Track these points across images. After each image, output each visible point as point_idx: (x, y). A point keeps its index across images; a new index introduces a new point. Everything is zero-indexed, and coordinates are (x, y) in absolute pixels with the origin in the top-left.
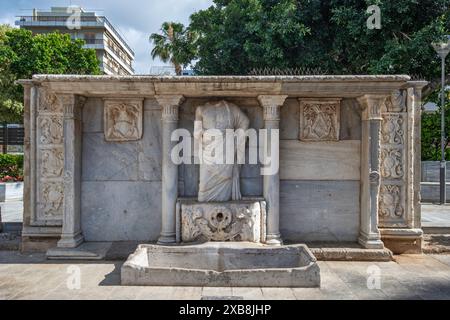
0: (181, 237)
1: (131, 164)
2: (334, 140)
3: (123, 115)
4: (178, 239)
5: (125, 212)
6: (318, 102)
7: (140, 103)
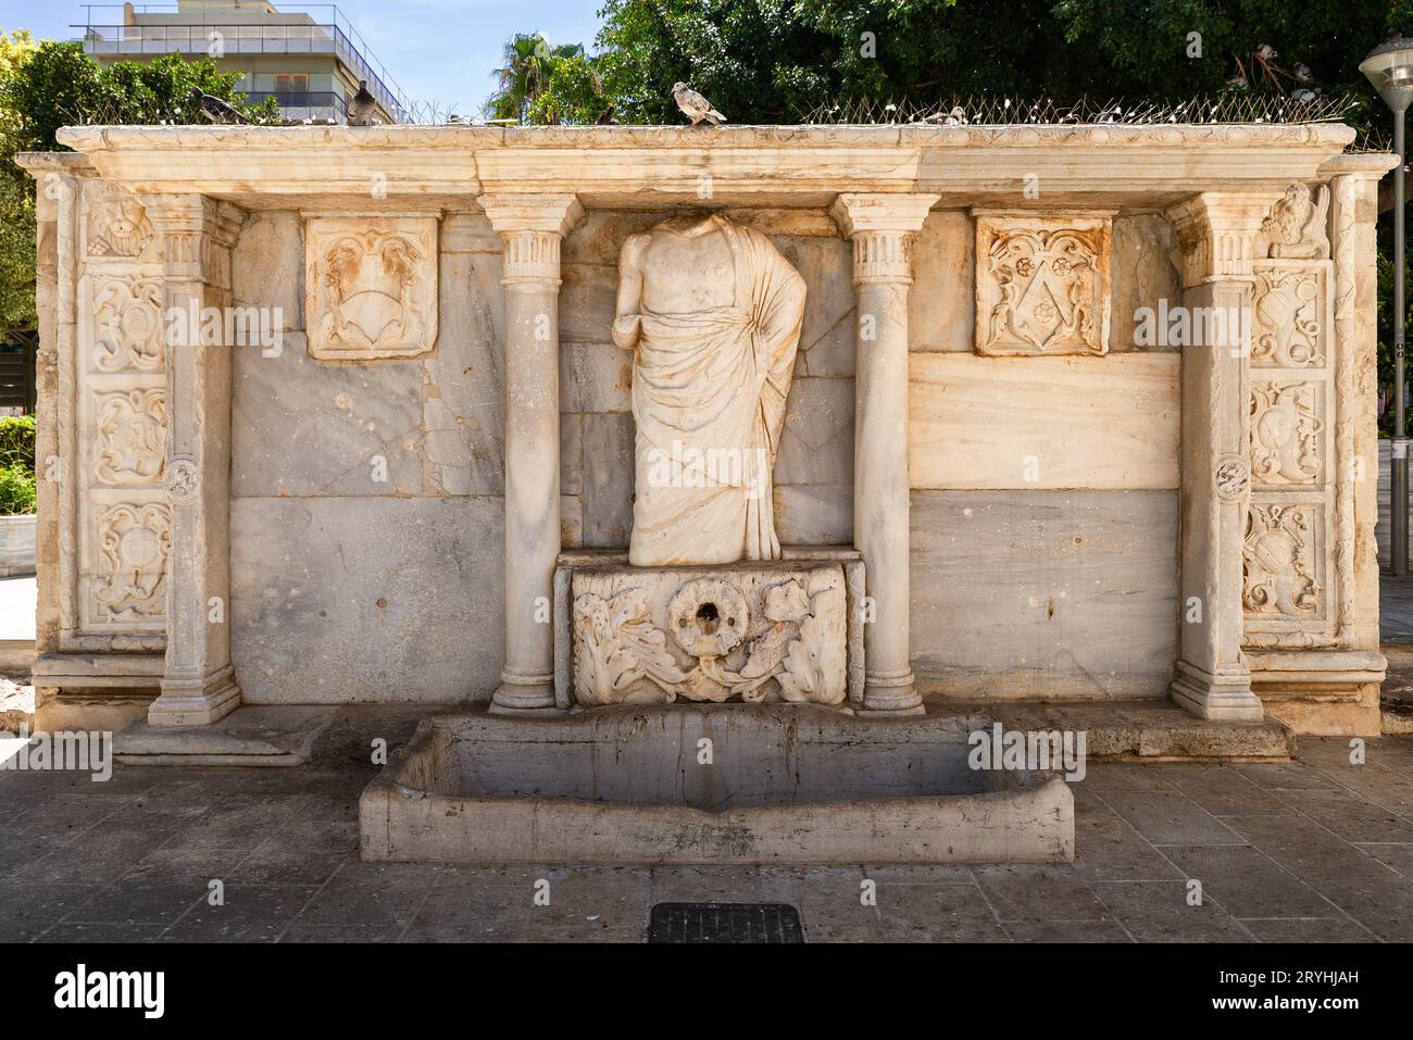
0: (572, 689)
1: (399, 437)
2: (1094, 353)
3: (372, 270)
4: (562, 696)
5: (381, 603)
6: (1037, 225)
7: (429, 227)
